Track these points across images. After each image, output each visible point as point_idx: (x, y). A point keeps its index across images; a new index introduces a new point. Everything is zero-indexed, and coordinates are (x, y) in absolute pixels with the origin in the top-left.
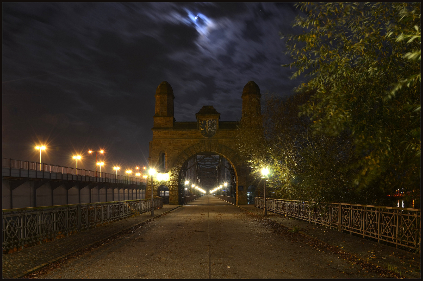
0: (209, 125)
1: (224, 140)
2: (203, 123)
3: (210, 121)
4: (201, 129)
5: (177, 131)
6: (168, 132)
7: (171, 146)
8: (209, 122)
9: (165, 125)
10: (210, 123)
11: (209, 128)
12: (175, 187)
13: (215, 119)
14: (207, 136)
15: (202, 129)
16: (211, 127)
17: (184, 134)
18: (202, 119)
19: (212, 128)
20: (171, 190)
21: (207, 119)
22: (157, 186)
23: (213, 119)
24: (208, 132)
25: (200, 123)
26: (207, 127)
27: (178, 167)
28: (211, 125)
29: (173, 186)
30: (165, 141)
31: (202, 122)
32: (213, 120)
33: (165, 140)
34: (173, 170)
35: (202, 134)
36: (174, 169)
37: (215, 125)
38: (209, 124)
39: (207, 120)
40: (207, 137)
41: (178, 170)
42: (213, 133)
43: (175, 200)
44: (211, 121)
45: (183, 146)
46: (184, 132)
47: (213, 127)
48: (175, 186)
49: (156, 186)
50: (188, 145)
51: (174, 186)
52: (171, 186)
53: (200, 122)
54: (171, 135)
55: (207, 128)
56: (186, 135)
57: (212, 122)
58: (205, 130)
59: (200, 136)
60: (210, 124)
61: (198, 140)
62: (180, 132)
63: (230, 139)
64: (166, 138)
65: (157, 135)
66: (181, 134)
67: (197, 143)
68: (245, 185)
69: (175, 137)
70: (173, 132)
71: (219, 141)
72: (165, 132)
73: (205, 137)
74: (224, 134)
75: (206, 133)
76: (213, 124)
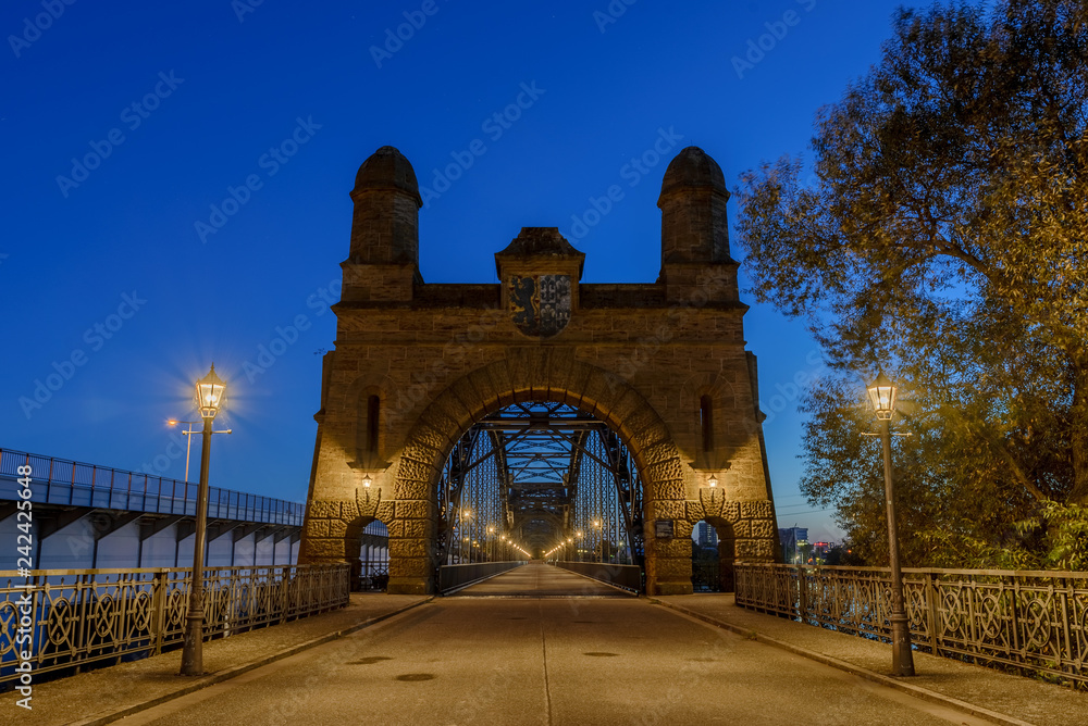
0: (543, 294)
1: (598, 347)
3: (548, 279)
4: (514, 308)
5: (427, 316)
6: (393, 318)
7: (401, 369)
8: (543, 283)
9: (385, 295)
10: (548, 288)
11: (542, 306)
12: (413, 524)
13: (565, 273)
14: (536, 334)
15: (518, 310)
16: (551, 301)
17: (451, 328)
18: (520, 273)
19: (553, 306)
20: (398, 537)
21: (536, 273)
23: (558, 273)
24: (541, 319)
25: (512, 289)
26: (537, 302)
27: (428, 446)
28: (553, 294)
29: (405, 519)
30: (382, 350)
31: (517, 285)
32: (558, 278)
33: (380, 346)
34: (407, 460)
35: (519, 327)
36: (413, 453)
37: (565, 294)
38: (545, 290)
39: (536, 277)
40: (538, 339)
41: (428, 458)
42: (559, 322)
43: (410, 576)
44: (553, 279)
45: (449, 368)
46: (451, 319)
47: (559, 301)
48: (412, 519)
49: (340, 518)
50: (466, 364)
51: (408, 518)
52: (399, 518)
53: (511, 286)
54: (403, 329)
55: (538, 306)
56: (457, 330)
57: (552, 283)
58: (529, 310)
59: (510, 334)
60: (548, 292)
61: (503, 347)
62: (438, 317)
63: (621, 345)
64: (384, 342)
65: (352, 330)
66: (440, 324)
67: (498, 358)
68: (680, 518)
69: (417, 335)
70: (412, 317)
71: (581, 352)
72: (381, 317)
73: (531, 338)
74: (597, 327)
75: (533, 323)
76: (558, 291)
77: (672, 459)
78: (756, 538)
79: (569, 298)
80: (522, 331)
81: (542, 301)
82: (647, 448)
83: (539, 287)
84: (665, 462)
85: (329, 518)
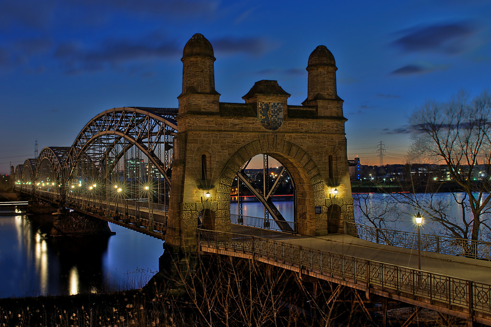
0: (272, 111)
1: (293, 135)
2: (264, 107)
3: (274, 104)
4: (261, 117)
5: (227, 119)
6: (212, 120)
7: (216, 143)
8: (272, 106)
9: (208, 108)
10: (274, 108)
11: (272, 116)
12: (226, 212)
13: (281, 102)
14: (270, 129)
15: (263, 118)
16: (276, 114)
17: (236, 125)
18: (263, 101)
19: (276, 116)
20: (220, 218)
21: (269, 101)
22: (197, 211)
23: (278, 102)
24: (272, 122)
25: (260, 108)
26: (270, 114)
27: (230, 178)
28: (276, 111)
30: (208, 134)
31: (262, 106)
34: (222, 184)
35: (264, 125)
36: (224, 181)
37: (281, 111)
39: (270, 103)
40: (271, 131)
42: (278, 123)
44: (276, 104)
45: (236, 143)
46: (237, 121)
47: (278, 114)
50: (243, 141)
51: (223, 209)
52: (220, 209)
53: (260, 106)
54: (216, 125)
55: (270, 116)
56: (239, 126)
57: (276, 106)
58: (267, 118)
59: (260, 128)
60: (274, 110)
61: (257, 134)
62: (231, 121)
63: (302, 134)
64: (209, 130)
65: (195, 125)
66: (232, 123)
67: (255, 139)
68: (323, 205)
69: (223, 128)
70: (220, 120)
71: (287, 137)
72: (207, 119)
73: (268, 130)
74: (293, 126)
75: (269, 124)
76: (278, 110)
77: (320, 182)
78: (348, 212)
79: (282, 113)
80: (265, 127)
81: (272, 114)
82: (312, 178)
83: (271, 108)
84: (318, 183)
85: (191, 210)
